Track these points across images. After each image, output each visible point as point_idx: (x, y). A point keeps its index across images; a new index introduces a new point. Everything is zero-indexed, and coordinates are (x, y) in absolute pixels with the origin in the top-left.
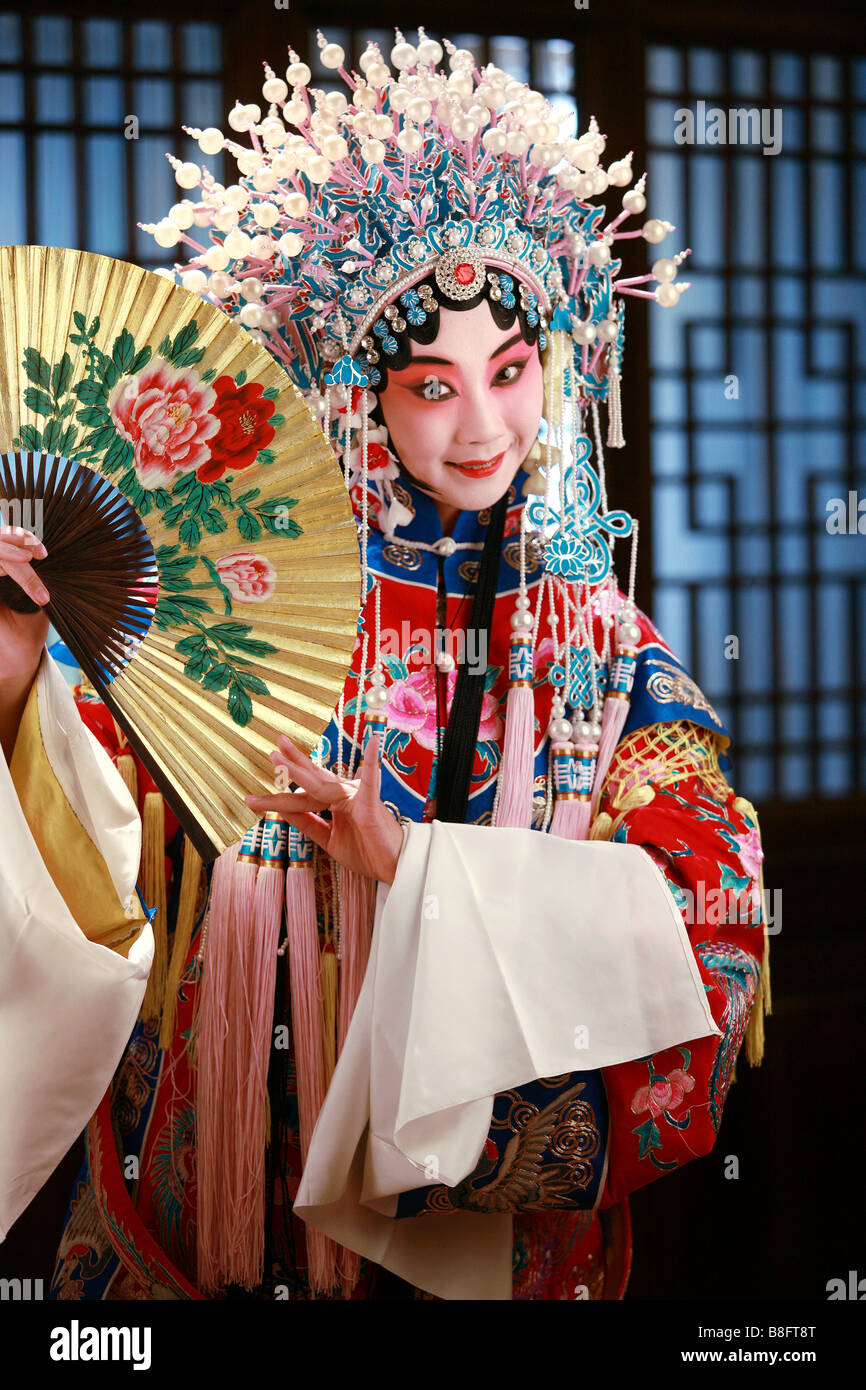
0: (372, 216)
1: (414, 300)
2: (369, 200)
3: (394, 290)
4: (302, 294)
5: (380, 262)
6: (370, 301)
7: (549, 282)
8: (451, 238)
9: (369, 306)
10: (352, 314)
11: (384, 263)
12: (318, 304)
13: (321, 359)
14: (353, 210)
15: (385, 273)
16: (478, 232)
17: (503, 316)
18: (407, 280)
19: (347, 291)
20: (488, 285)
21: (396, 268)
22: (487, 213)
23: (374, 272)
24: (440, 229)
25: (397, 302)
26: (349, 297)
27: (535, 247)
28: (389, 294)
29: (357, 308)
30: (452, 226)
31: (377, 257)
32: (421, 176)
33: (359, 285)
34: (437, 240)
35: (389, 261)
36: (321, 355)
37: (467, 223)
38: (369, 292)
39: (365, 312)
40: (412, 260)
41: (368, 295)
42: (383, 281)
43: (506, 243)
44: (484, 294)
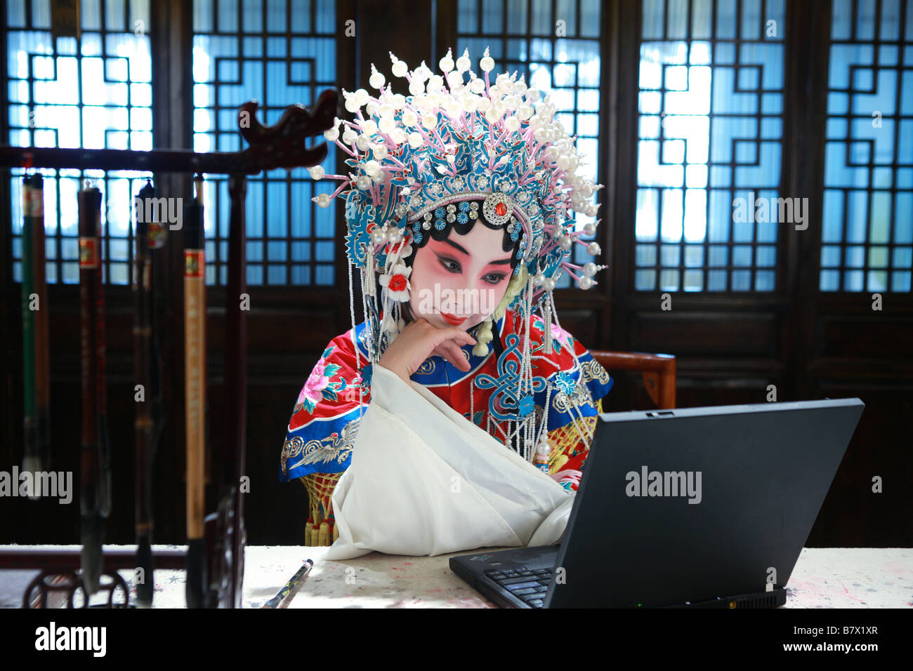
0: (467, 150)
1: (466, 209)
2: (471, 142)
3: (457, 197)
4: (405, 171)
5: (459, 177)
6: (440, 195)
7: (536, 241)
8: (504, 187)
9: (438, 198)
10: (426, 197)
11: (461, 179)
12: (411, 181)
13: (394, 212)
14: (459, 141)
15: (458, 184)
16: (518, 192)
17: (508, 244)
18: (467, 195)
19: (431, 183)
20: (509, 222)
21: (465, 186)
22: (529, 185)
23: (452, 181)
24: (501, 178)
25: (457, 204)
26: (431, 187)
27: (540, 218)
28: (453, 197)
29: (431, 195)
30: (507, 179)
31: (458, 173)
32: (505, 145)
33: (440, 183)
34: (496, 182)
35: (463, 179)
36: (396, 210)
37: (515, 183)
38: (443, 190)
39: (434, 200)
40: (476, 186)
41: (441, 192)
42: (454, 189)
43: (528, 207)
44: (505, 226)
